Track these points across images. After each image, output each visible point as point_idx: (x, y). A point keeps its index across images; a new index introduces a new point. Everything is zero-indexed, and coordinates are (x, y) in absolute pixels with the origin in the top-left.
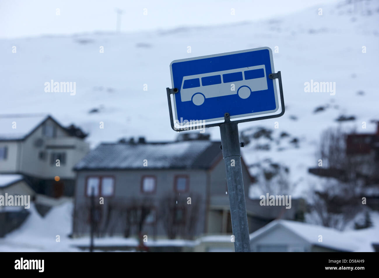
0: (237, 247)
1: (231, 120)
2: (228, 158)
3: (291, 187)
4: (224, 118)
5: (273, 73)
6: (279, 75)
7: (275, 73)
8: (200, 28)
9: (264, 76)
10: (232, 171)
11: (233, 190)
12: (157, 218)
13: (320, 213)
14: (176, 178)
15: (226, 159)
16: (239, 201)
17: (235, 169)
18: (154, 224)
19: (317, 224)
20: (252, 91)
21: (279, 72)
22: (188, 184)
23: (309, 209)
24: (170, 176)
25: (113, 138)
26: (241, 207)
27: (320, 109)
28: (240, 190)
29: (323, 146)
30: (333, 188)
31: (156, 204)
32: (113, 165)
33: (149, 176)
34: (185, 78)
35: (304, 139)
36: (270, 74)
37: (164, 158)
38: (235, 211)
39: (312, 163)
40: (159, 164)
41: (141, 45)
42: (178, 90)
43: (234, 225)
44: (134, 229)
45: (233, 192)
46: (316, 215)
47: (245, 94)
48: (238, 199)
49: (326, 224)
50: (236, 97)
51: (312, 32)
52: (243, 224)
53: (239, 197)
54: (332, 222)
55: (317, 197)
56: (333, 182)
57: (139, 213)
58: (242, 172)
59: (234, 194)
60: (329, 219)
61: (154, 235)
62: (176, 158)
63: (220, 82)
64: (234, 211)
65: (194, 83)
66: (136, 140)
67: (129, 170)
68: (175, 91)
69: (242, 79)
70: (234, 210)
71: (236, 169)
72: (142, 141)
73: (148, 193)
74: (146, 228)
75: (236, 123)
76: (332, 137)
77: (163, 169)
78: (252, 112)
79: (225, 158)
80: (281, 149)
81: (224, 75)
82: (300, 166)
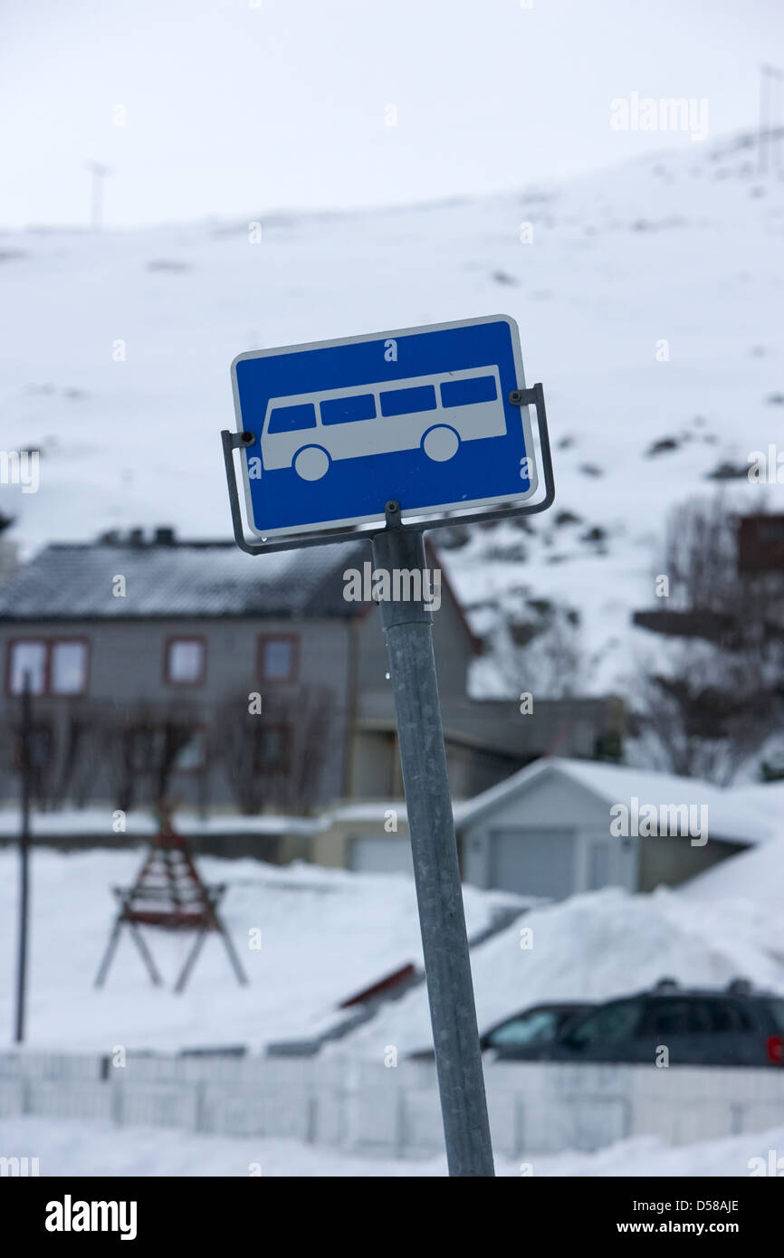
0: (421, 878)
1: (405, 521)
2: (396, 628)
3: (584, 663)
4: (383, 515)
5: (520, 387)
6: (537, 394)
7: (527, 388)
8: (326, 218)
9: (495, 398)
10: (408, 666)
11: (411, 720)
12: (211, 755)
13: (666, 738)
14: (263, 641)
15: (390, 630)
16: (428, 749)
17: (415, 660)
18: (200, 773)
19: (657, 767)
20: (463, 440)
21: (539, 387)
22: (295, 658)
23: (635, 725)
24: (246, 637)
25: (82, 530)
26: (432, 766)
27: (667, 445)
28: (429, 719)
29: (673, 549)
30: (700, 666)
31: (207, 716)
32: (82, 606)
33: (187, 639)
34: (275, 403)
35: (621, 529)
36: (512, 394)
37: (229, 586)
38: (416, 777)
39: (643, 597)
40: (215, 604)
41: (159, 266)
42: (253, 435)
43: (414, 818)
44: (144, 786)
45: (409, 726)
46: (653, 743)
47: (442, 449)
48: (424, 745)
49: (683, 768)
50: (417, 456)
51: (640, 226)
52: (439, 814)
53: (429, 739)
54: (698, 763)
55: (656, 693)
56: (703, 649)
57: (159, 741)
58: (434, 669)
59: (412, 729)
60: (690, 752)
61: (203, 805)
62: (262, 586)
63: (373, 416)
64: (412, 779)
65: (300, 419)
66: (149, 535)
67: (129, 620)
68: (246, 439)
69: (434, 407)
70: (414, 775)
71: (418, 660)
72: (166, 538)
73: (184, 685)
74: (178, 784)
75: (416, 529)
76: (700, 524)
77: (225, 617)
78: (462, 500)
79: (387, 630)
80: (556, 560)
81: (383, 395)
82: (611, 607)
